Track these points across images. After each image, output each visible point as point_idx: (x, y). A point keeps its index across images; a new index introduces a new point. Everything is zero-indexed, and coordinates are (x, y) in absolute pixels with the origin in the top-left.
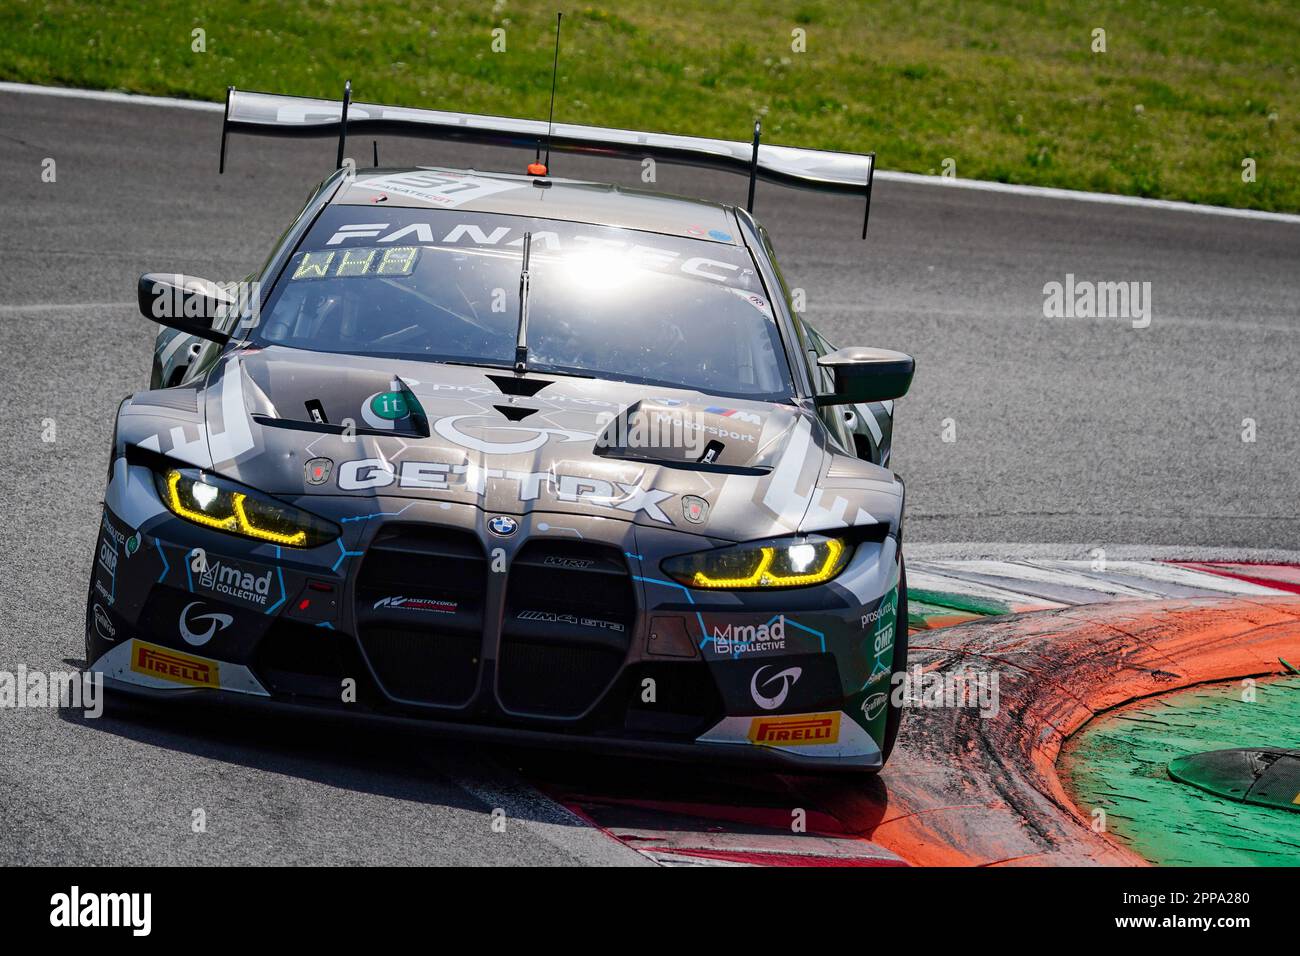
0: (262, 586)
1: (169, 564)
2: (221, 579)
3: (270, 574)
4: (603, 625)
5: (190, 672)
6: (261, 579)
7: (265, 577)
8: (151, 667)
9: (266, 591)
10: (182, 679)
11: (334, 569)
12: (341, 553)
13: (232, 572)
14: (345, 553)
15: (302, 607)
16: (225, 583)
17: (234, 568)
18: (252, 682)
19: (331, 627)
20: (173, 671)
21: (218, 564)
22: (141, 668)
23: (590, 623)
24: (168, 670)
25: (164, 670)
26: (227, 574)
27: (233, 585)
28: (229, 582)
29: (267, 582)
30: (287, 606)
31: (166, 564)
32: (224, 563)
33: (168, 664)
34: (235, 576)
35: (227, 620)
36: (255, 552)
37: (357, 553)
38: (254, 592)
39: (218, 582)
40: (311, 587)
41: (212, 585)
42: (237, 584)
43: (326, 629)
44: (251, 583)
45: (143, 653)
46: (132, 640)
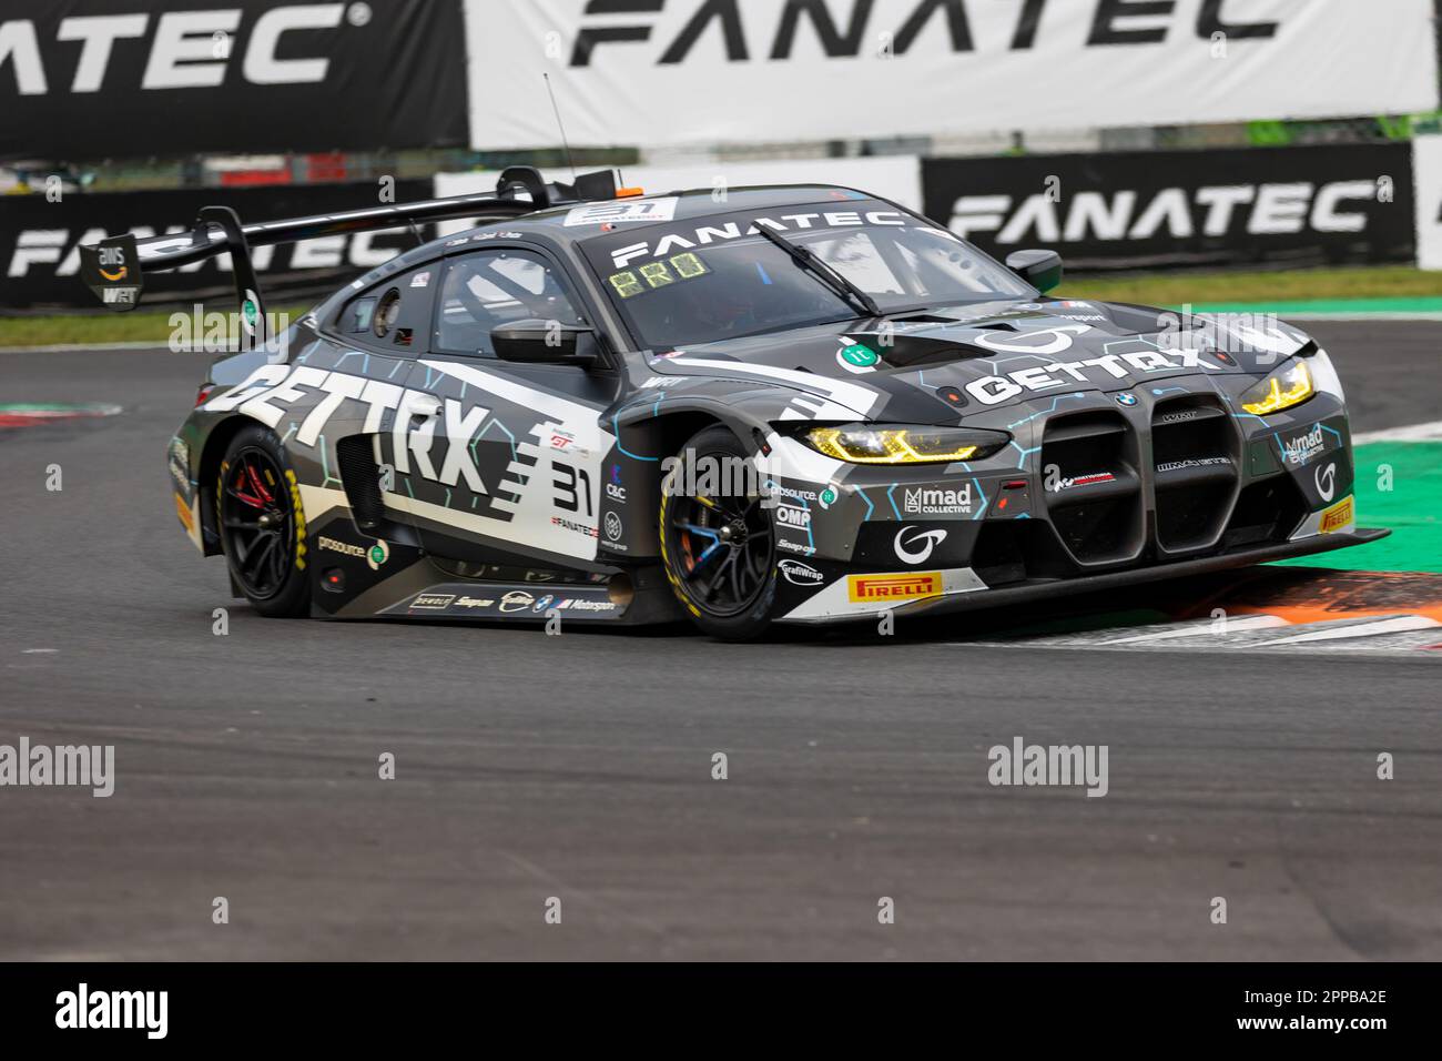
0: (964, 498)
1: (873, 503)
2: (926, 502)
3: (968, 486)
4: (1216, 460)
5: (913, 588)
6: (962, 493)
7: (965, 489)
8: (871, 594)
9: (968, 501)
10: (905, 595)
11: (1020, 467)
12: (1020, 453)
13: (933, 494)
14: (1024, 453)
15: (1001, 506)
16: (929, 504)
17: (935, 490)
18: (974, 580)
19: (1028, 517)
20: (895, 592)
21: (920, 489)
22: (861, 598)
23: (1206, 461)
24: (890, 592)
25: (885, 594)
26: (930, 497)
27: (937, 505)
28: (933, 502)
29: (967, 493)
30: (989, 510)
31: (869, 503)
32: (925, 488)
33: (889, 587)
34: (937, 497)
35: (941, 535)
36: (947, 472)
37: (1034, 450)
38: (958, 504)
39: (923, 505)
40: (1005, 488)
41: (919, 509)
42: (941, 503)
43: (1024, 520)
44: (953, 497)
45: (861, 585)
46: (846, 576)
